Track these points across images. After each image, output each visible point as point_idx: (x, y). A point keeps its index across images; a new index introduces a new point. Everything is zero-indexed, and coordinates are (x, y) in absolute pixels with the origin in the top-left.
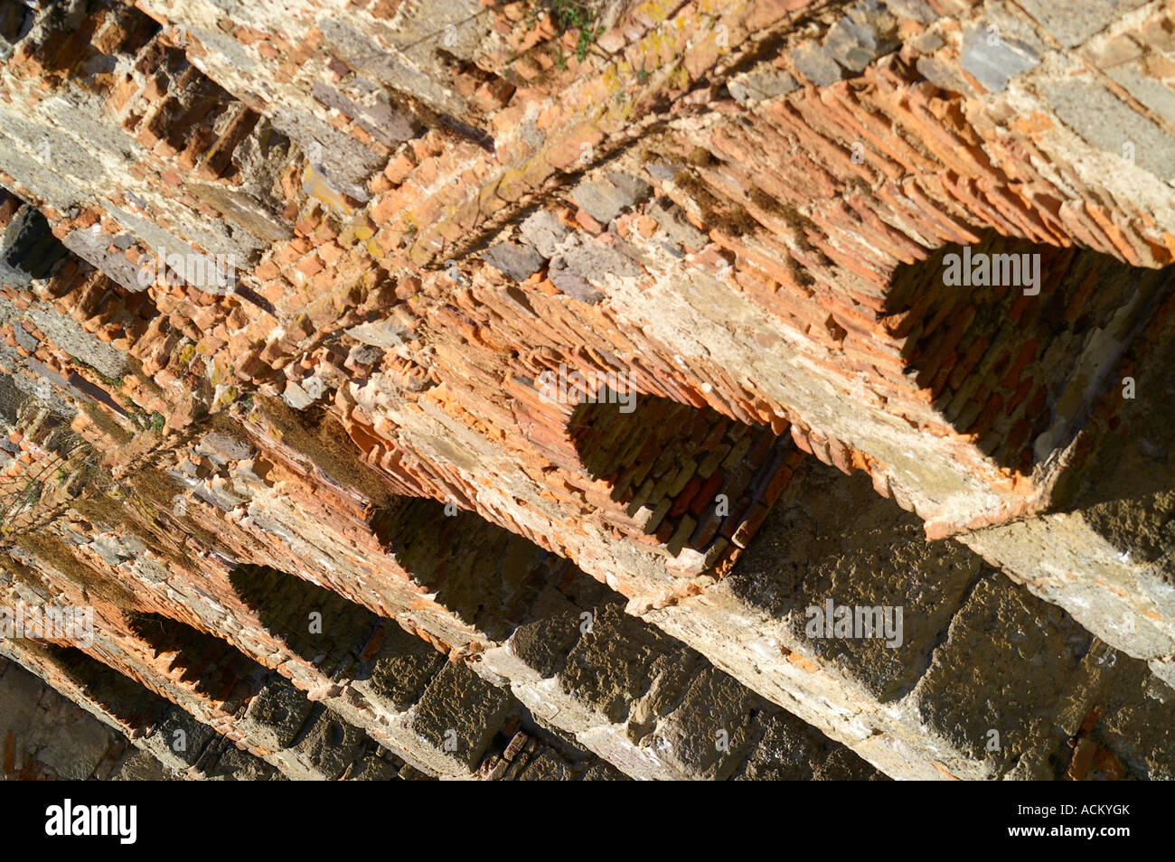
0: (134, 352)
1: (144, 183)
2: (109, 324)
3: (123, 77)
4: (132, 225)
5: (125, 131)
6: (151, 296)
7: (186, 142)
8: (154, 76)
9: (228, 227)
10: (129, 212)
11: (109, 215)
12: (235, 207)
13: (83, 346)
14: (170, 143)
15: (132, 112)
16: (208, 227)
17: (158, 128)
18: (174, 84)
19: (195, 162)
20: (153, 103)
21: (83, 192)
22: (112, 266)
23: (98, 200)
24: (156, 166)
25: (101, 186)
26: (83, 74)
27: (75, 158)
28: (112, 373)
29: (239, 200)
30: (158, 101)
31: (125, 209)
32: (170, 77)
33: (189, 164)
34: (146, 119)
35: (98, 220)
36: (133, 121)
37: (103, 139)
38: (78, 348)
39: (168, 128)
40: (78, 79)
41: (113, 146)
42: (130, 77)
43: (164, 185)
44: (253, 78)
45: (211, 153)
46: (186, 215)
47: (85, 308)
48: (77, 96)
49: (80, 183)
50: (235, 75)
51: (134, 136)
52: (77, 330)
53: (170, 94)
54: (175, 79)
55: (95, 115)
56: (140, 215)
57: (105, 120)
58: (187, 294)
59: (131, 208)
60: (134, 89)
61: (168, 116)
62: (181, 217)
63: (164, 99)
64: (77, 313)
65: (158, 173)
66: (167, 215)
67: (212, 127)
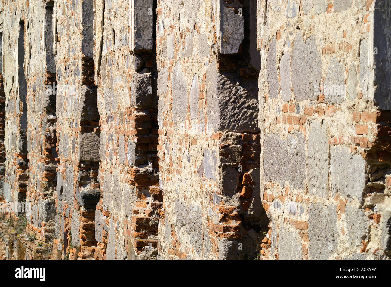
0: (82, 247)
1: (123, 225)
2: (85, 235)
3: (147, 201)
4: (111, 228)
5: (132, 212)
6: (98, 244)
7: (140, 231)
8: (152, 210)
9: (126, 257)
10: (114, 225)
11: (110, 219)
12: (132, 257)
13: (75, 231)
14: (137, 227)
15: (139, 210)
16: (123, 251)
17: (139, 221)
18: (154, 217)
19: (136, 237)
20: (145, 215)
21: (111, 208)
22: (98, 228)
23: (112, 214)
24: (129, 226)
25: (115, 213)
26: (140, 190)
27: (118, 201)
28: (73, 244)
29: (134, 257)
30: (146, 216)
31: (114, 223)
32: (155, 214)
33: (134, 236)
34: (139, 216)
35: (107, 217)
36: (136, 212)
37: (127, 207)
38: (73, 230)
39: (141, 224)
40: (138, 189)
41: (127, 211)
42: (148, 203)
43: (126, 231)
44: (165, 243)
45: (142, 240)
46: (122, 243)
47: (84, 226)
48: (133, 192)
49: (113, 206)
50: (163, 237)
51: (133, 215)
52: (78, 227)
53: (150, 218)
54: (156, 216)
55: (131, 200)
56: (115, 229)
57: (132, 204)
58: (103, 255)
59: (115, 225)
60: (145, 207)
61: (144, 221)
62: (121, 242)
63: (148, 217)
64: (82, 224)
65: (128, 228)
66: (119, 237)
67: (149, 235)
